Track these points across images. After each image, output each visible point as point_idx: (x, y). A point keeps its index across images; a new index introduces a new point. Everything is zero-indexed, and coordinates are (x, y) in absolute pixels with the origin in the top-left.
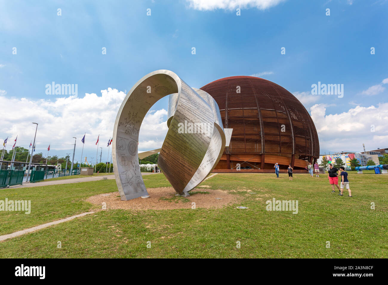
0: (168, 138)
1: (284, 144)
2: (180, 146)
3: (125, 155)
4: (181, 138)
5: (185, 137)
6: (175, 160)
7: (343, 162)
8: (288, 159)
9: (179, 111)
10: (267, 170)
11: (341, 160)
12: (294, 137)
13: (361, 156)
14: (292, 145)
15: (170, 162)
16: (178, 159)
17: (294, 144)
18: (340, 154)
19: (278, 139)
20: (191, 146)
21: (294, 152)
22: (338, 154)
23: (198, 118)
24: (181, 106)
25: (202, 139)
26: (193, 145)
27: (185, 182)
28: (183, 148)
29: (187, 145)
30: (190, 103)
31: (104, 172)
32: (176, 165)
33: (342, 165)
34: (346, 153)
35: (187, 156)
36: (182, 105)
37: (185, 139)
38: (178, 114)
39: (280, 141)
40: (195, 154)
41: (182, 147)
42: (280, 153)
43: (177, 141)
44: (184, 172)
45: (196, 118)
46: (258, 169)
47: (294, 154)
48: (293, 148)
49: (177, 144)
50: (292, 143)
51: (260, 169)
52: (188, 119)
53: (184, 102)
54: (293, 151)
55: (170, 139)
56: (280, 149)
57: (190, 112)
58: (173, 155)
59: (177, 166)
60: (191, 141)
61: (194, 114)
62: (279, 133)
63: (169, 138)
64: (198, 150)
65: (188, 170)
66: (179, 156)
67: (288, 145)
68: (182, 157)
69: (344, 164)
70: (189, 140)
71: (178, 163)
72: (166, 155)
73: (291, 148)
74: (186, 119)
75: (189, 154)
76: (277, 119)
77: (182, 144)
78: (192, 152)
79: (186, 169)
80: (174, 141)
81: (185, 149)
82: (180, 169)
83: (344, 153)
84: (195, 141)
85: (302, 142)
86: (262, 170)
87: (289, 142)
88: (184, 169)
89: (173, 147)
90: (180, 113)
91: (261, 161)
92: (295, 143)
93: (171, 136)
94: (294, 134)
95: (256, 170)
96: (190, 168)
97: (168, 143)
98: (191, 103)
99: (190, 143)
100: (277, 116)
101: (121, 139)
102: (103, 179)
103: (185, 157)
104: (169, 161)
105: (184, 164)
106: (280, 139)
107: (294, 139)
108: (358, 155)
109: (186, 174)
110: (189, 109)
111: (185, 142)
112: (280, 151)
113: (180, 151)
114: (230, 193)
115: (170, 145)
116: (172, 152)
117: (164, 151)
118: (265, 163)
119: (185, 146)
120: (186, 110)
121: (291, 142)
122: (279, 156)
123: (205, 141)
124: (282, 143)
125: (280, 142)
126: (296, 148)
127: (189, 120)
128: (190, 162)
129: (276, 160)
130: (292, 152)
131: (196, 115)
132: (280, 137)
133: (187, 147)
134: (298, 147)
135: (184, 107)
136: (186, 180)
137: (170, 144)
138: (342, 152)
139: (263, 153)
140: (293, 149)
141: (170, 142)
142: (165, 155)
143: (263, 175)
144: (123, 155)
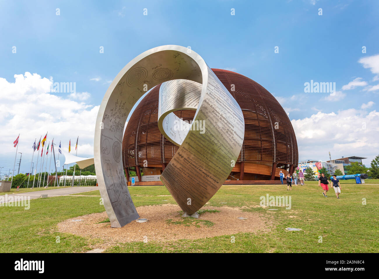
0: (189, 138)
1: (265, 150)
2: (206, 149)
3: (109, 161)
4: (208, 138)
5: (213, 136)
6: (196, 168)
7: (313, 171)
8: (268, 167)
9: (207, 101)
10: (247, 181)
11: (311, 169)
12: (276, 143)
13: (328, 165)
14: (274, 152)
15: (187, 171)
16: (200, 166)
17: (275, 151)
18: (306, 162)
19: (258, 145)
20: (220, 149)
21: (275, 160)
22: (305, 163)
23: (229, 113)
24: (209, 95)
25: (233, 139)
26: (223, 148)
27: (206, 198)
28: (210, 152)
29: (216, 148)
30: (218, 92)
31: (25, 187)
32: (195, 175)
33: (312, 174)
34: (312, 162)
35: (213, 162)
36: (210, 93)
37: (213, 139)
38: (206, 105)
39: (261, 146)
40: (224, 159)
41: (208, 150)
42: (261, 161)
43: (202, 142)
44: (206, 184)
45: (226, 112)
46: (237, 180)
47: (275, 162)
48: (274, 155)
49: (202, 146)
50: (274, 149)
51: (238, 179)
52: (217, 112)
53: (212, 90)
54: (274, 158)
55: (193, 139)
56: (261, 156)
57: (220, 103)
58: (194, 161)
59: (198, 176)
60: (221, 142)
61: (224, 106)
62: (261, 137)
63: (191, 137)
64: (229, 155)
65: (213, 182)
66: (203, 163)
67: (270, 152)
68: (207, 164)
69: (314, 174)
70: (218, 141)
71: (201, 172)
72: (183, 161)
73: (272, 155)
74: (215, 112)
75: (217, 159)
76: (258, 121)
77: (209, 146)
78: (221, 157)
79: (211, 180)
80: (197, 142)
81: (213, 152)
82: (201, 179)
83: (311, 162)
84: (225, 142)
85: (283, 149)
86: (241, 182)
87: (270, 149)
88: (208, 180)
89: (196, 150)
90: (208, 103)
91: (240, 170)
92: (277, 149)
93: (195, 135)
94: (275, 139)
95: (234, 181)
96: (215, 178)
97: (189, 144)
98: (220, 92)
99: (219, 145)
100: (258, 118)
101: (106, 138)
102: (41, 197)
103: (210, 164)
104: (185, 170)
105: (208, 174)
106: (261, 145)
107: (276, 145)
108: (325, 164)
109: (209, 188)
110: (219, 99)
111: (212, 143)
112: (261, 159)
113: (205, 156)
114: (244, 210)
115: (191, 148)
116: (193, 156)
117: (180, 155)
118: (244, 173)
119: (212, 149)
120: (215, 101)
121: (272, 149)
122: (258, 164)
123: (236, 142)
124: (263, 150)
125: (261, 148)
126: (278, 155)
127: (219, 114)
128: (217, 171)
129: (256, 169)
130: (274, 160)
131: (226, 108)
132: (261, 142)
133: (215, 150)
134: (279, 154)
135: (213, 97)
136: (208, 196)
137: (191, 146)
138: (309, 161)
139: (242, 161)
140: (274, 157)
141: (192, 144)
142: (181, 161)
143: (253, 187)
144: (108, 162)
